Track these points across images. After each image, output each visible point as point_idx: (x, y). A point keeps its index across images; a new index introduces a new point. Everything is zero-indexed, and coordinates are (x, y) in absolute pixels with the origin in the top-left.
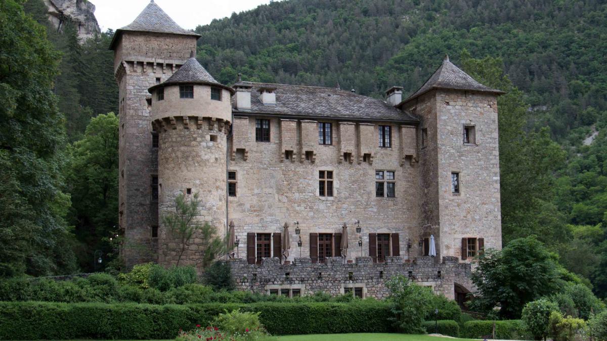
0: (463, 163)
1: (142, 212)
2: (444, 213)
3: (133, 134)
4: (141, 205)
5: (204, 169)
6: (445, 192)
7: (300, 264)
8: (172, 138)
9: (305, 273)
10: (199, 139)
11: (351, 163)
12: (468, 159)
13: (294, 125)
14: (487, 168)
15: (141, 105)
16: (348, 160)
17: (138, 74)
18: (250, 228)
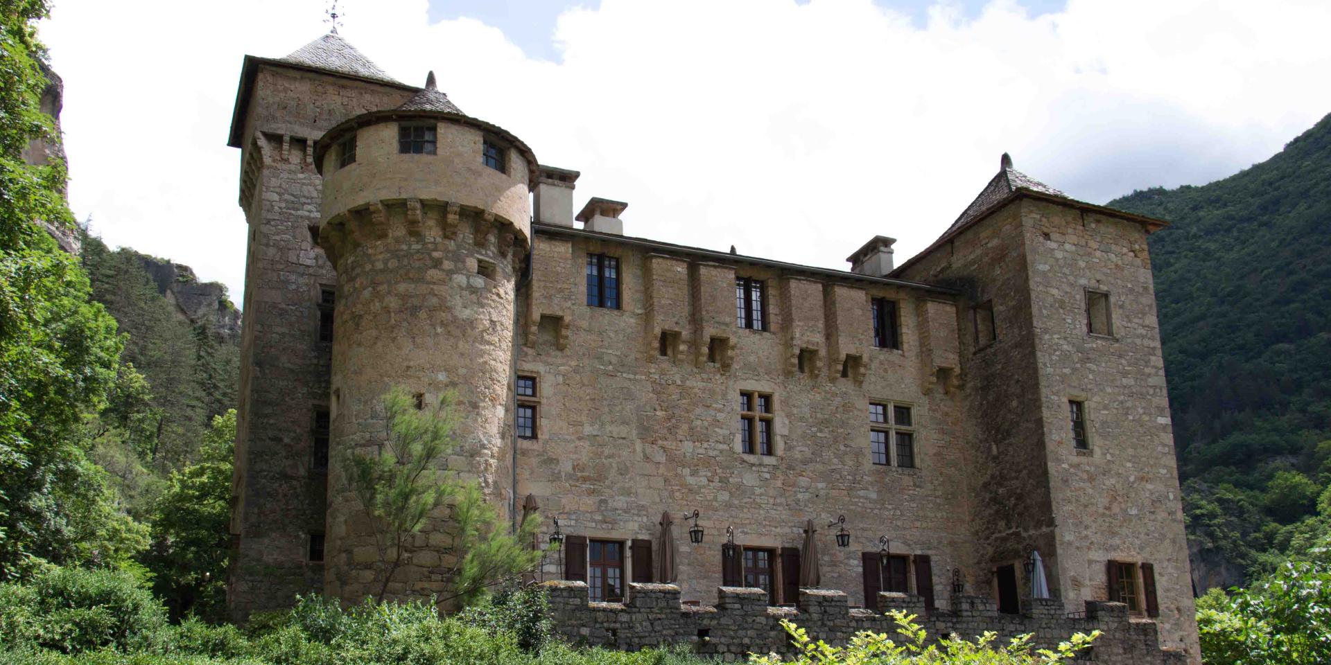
0: (1091, 377)
1: (285, 495)
2: (1061, 496)
3: (274, 305)
4: (285, 477)
5: (461, 344)
6: (1060, 443)
7: (737, 606)
8: (373, 263)
9: (751, 633)
10: (447, 265)
11: (814, 376)
12: (1101, 369)
13: (681, 269)
14: (1142, 396)
15: (294, 237)
16: (806, 369)
17: (293, 167)
18: (573, 523)
